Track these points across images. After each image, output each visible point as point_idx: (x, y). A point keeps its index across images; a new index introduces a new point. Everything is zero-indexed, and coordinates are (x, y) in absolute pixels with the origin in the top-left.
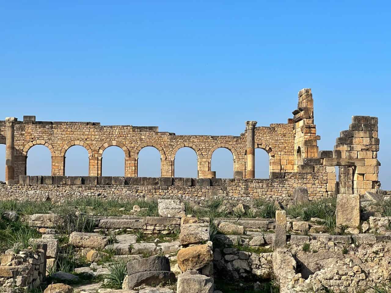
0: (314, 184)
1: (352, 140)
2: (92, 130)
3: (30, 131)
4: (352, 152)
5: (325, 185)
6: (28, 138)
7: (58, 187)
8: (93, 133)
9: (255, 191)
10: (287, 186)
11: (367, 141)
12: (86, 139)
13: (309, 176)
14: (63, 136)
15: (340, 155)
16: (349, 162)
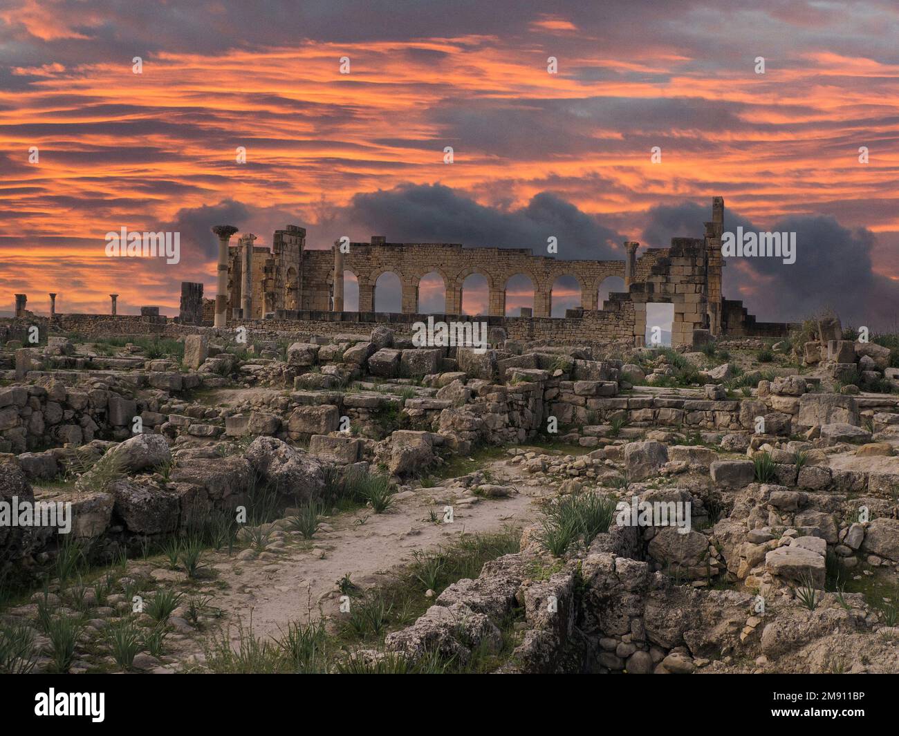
0: (618, 326)
1: (669, 269)
2: (448, 253)
3: (377, 254)
4: (667, 285)
5: (632, 326)
6: (375, 263)
7: (314, 323)
8: (450, 258)
9: (542, 332)
11: (688, 270)
12: (441, 265)
13: (611, 316)
14: (414, 260)
15: (653, 288)
16: (663, 298)
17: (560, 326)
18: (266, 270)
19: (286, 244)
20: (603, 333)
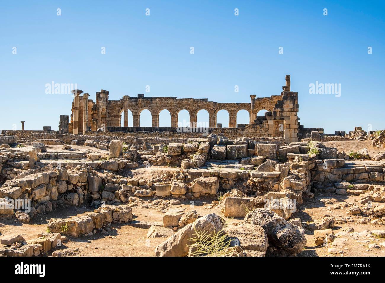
0: (261, 131)
1: (283, 105)
2: (172, 101)
3: (140, 102)
4: (282, 112)
5: (267, 131)
6: (140, 106)
8: (172, 103)
9: (228, 134)
10: (246, 132)
11: (291, 106)
12: (169, 106)
13: (258, 126)
14: (157, 105)
15: (276, 114)
16: (281, 118)
17: (236, 132)
18: (93, 109)
19: (101, 98)
20: (255, 134)
